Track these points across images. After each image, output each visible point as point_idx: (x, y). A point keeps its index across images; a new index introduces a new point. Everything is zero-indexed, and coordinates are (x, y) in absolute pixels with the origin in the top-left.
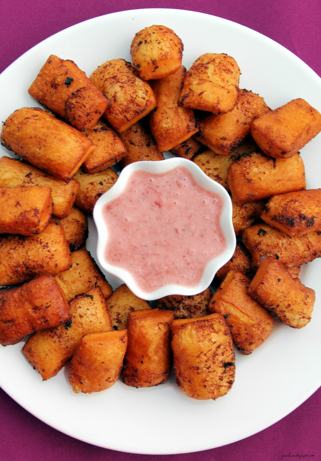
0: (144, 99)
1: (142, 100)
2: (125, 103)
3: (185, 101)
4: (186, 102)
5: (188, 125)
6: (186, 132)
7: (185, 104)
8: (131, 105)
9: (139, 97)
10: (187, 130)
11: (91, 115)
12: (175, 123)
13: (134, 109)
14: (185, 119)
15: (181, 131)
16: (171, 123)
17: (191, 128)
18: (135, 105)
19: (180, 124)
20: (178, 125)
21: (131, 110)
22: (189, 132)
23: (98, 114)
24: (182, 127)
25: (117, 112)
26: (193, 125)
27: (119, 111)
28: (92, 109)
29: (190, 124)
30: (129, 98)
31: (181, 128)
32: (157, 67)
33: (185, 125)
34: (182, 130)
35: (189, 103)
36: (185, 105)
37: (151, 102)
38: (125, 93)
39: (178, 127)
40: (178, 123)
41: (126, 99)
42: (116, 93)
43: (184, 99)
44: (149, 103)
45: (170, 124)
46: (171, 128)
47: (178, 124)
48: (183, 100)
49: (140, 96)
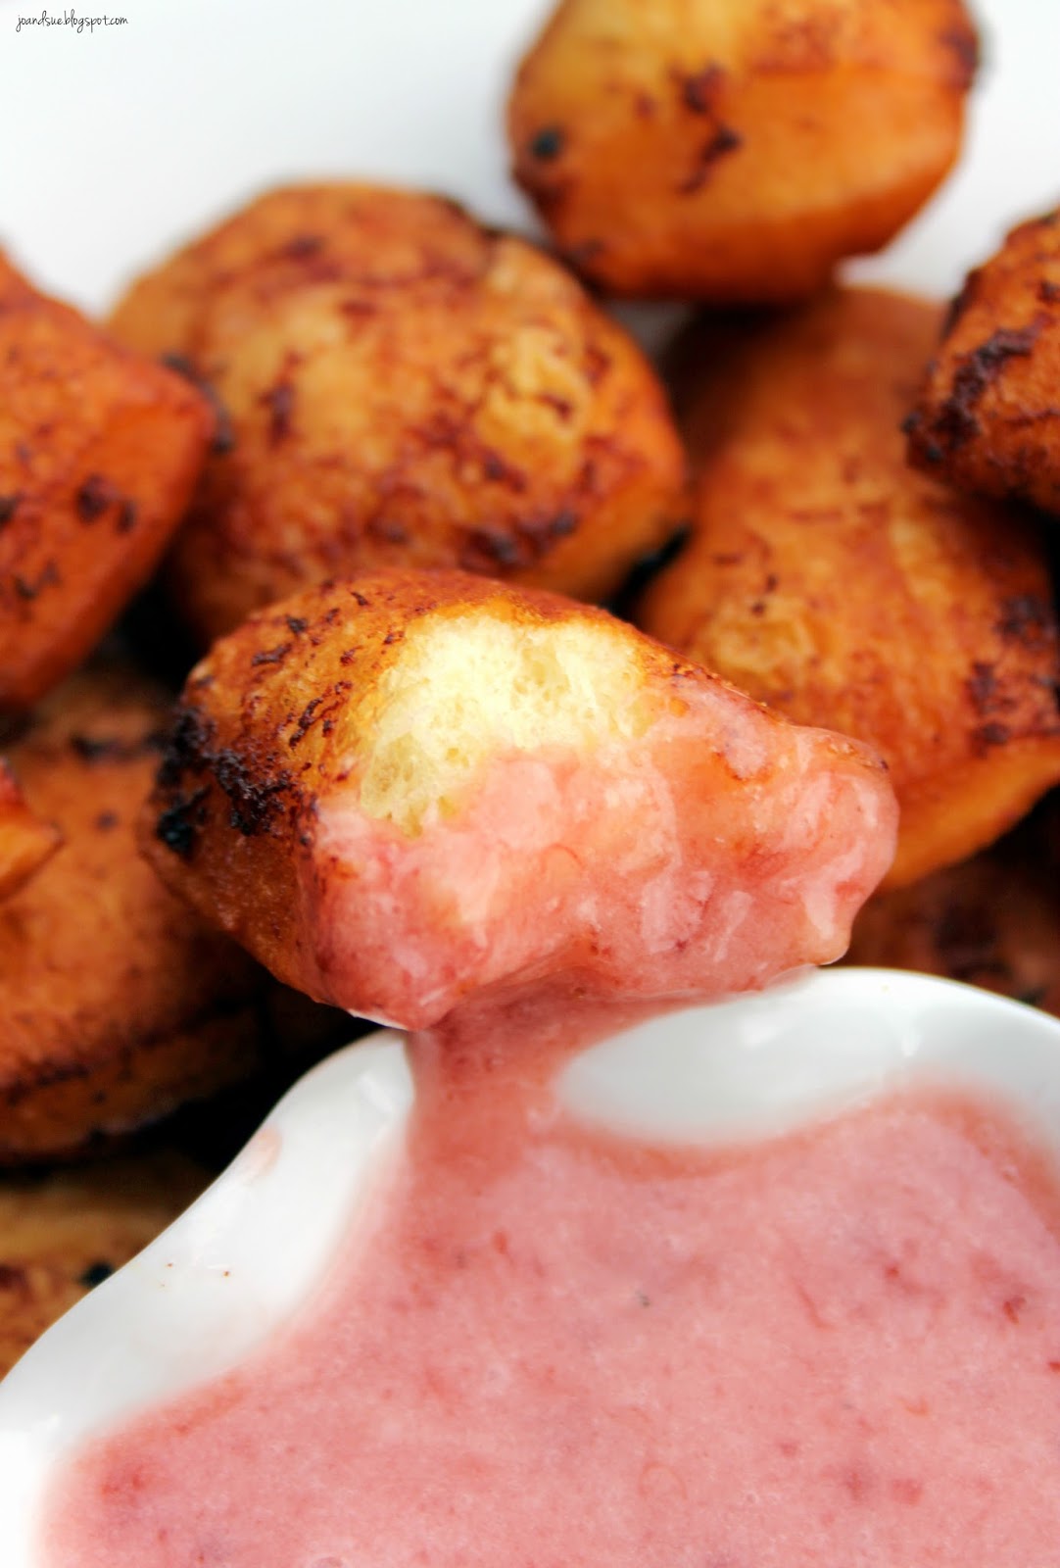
0: (563, 409)
1: (545, 421)
2: (374, 455)
3: (990, 398)
4: (991, 417)
5: (981, 669)
6: (956, 742)
7: (984, 429)
8: (431, 475)
9: (512, 394)
10: (971, 722)
11: (34, 522)
12: (845, 638)
13: (461, 510)
14: (958, 613)
15: (899, 716)
16: (801, 632)
17: (1007, 704)
18: (472, 473)
19: (900, 655)
20: (873, 655)
21: (422, 523)
22: (985, 741)
23: (104, 527)
24: (914, 681)
25: (292, 539)
26: (1033, 680)
27: (310, 529)
28: (44, 467)
29: (1007, 661)
30: (414, 400)
31: (901, 689)
32: (721, 145)
33: (949, 663)
34: (912, 715)
35: (1023, 422)
36: (988, 448)
37: (634, 464)
38: (387, 358)
39: (880, 678)
40: (878, 634)
41: (384, 417)
42: (293, 360)
43: (984, 374)
44: (608, 472)
45: (793, 640)
46: (800, 680)
47: (873, 644)
48: (968, 380)
49: (526, 379)
